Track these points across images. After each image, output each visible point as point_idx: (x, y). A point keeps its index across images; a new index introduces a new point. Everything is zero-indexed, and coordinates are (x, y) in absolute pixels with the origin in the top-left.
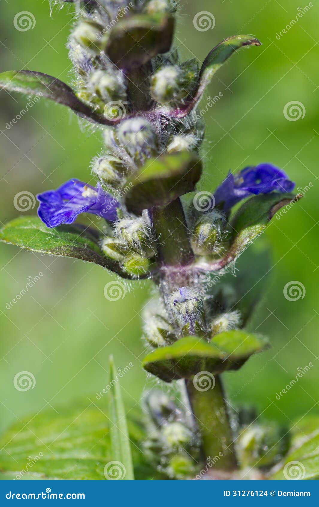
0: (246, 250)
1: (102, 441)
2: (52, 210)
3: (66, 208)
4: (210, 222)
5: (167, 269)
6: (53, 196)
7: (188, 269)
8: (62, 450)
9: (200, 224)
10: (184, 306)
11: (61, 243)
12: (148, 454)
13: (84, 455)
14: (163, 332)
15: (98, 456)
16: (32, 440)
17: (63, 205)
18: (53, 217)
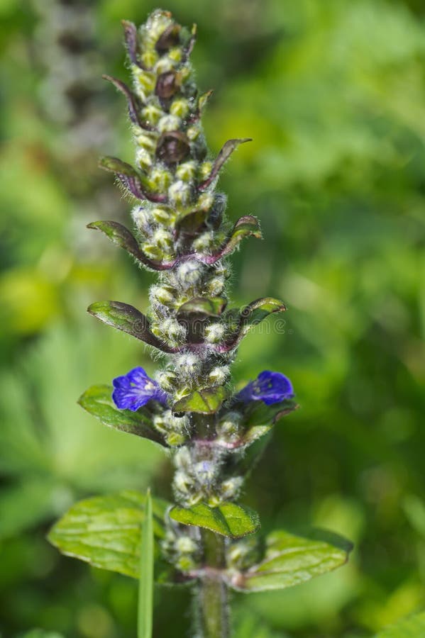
0: (254, 443)
1: (134, 540)
2: (122, 394)
3: (133, 393)
4: (232, 421)
5: (197, 443)
6: (124, 380)
7: (211, 444)
8: (105, 541)
9: (225, 421)
10: (205, 475)
11: (125, 421)
12: (165, 554)
13: (119, 548)
14: (188, 486)
15: (129, 551)
16: (84, 525)
17: (130, 390)
18: (123, 399)
